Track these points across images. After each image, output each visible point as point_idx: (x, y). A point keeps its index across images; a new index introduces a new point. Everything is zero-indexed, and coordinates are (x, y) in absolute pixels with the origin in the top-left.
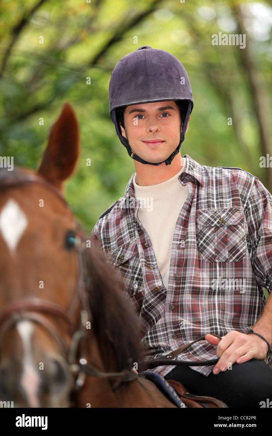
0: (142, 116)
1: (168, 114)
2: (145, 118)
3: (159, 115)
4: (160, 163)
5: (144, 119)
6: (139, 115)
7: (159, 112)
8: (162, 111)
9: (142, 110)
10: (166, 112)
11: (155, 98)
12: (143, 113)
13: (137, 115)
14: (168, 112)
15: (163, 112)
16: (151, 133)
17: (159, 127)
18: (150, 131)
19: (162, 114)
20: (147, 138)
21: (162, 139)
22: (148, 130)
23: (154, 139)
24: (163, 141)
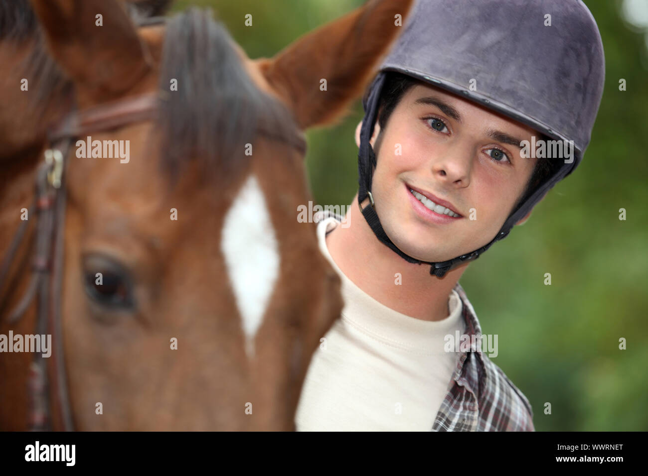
0: (444, 125)
1: (507, 157)
2: (449, 134)
3: (486, 147)
4: (420, 262)
5: (444, 134)
6: (437, 120)
7: (491, 139)
8: (498, 142)
9: (454, 111)
10: (505, 149)
11: (502, 100)
12: (451, 119)
13: (434, 116)
14: (510, 153)
15: (501, 146)
16: (442, 178)
17: (469, 176)
18: (443, 173)
19: (494, 150)
20: (424, 181)
21: (461, 210)
22: (439, 166)
23: (440, 196)
24: (460, 216)
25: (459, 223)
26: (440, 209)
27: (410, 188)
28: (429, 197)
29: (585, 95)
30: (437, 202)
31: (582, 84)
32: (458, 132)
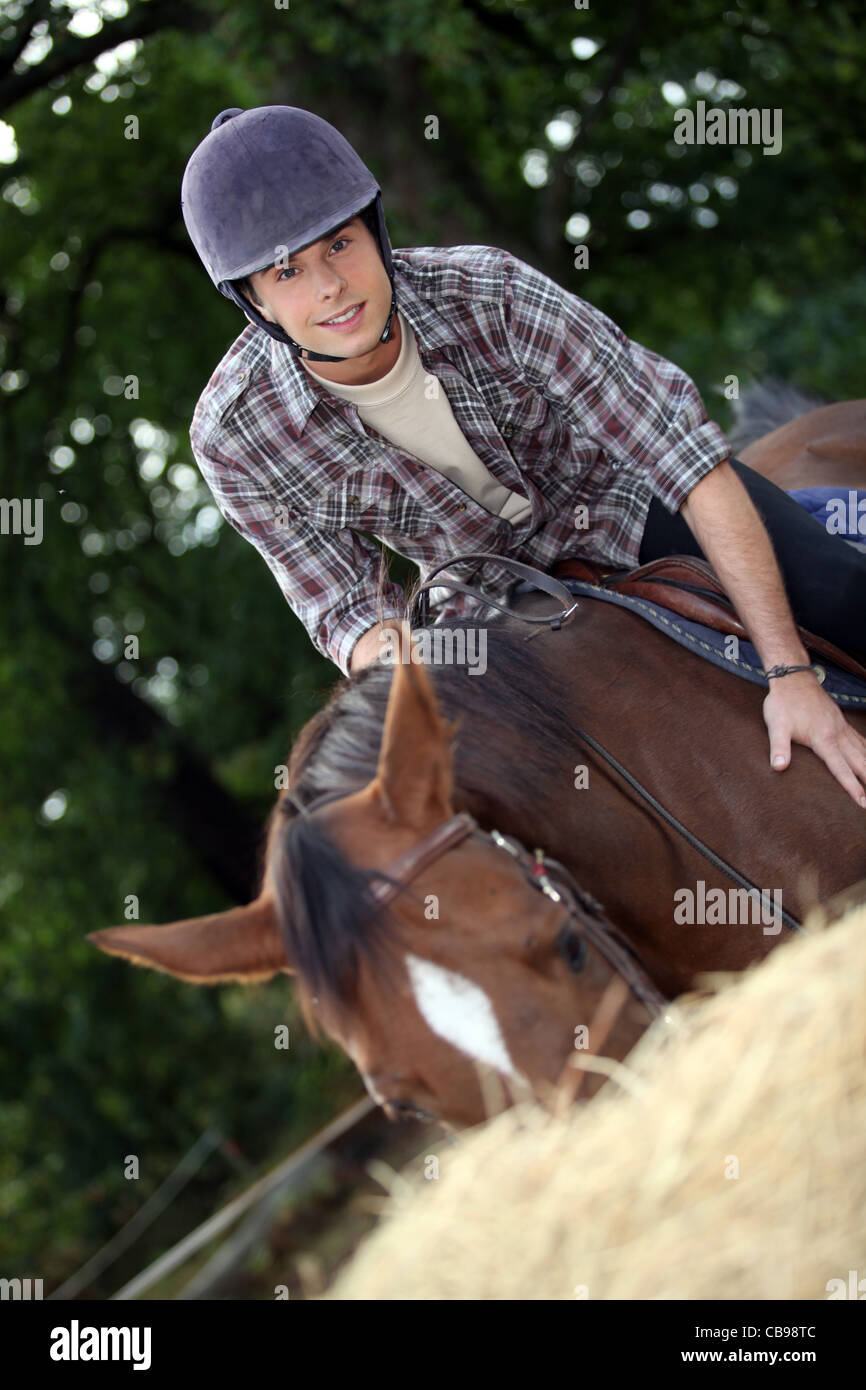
1: (345, 241)
2: (301, 271)
3: (327, 251)
5: (299, 274)
7: (324, 244)
8: (329, 241)
10: (338, 239)
14: (346, 237)
15: (333, 242)
16: (331, 300)
17: (342, 279)
18: (327, 297)
19: (333, 247)
20: (326, 312)
21: (359, 301)
22: (321, 297)
23: (341, 309)
24: (362, 305)
25: (368, 308)
26: (350, 314)
27: (323, 324)
28: (338, 316)
29: (340, 160)
30: (345, 313)
31: (332, 158)
32: (305, 265)
